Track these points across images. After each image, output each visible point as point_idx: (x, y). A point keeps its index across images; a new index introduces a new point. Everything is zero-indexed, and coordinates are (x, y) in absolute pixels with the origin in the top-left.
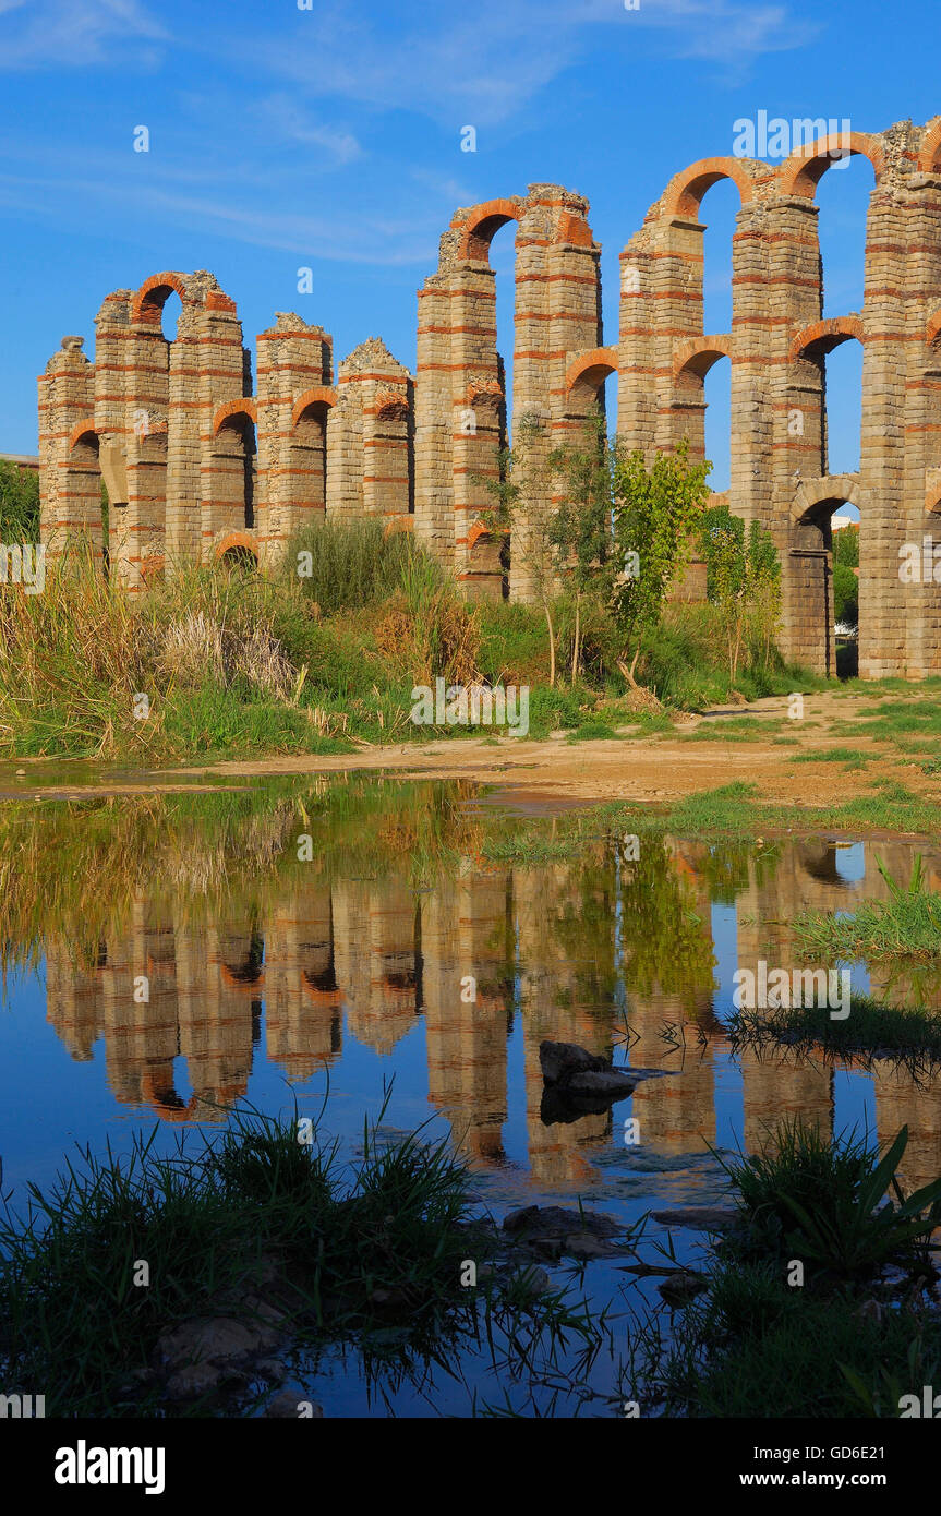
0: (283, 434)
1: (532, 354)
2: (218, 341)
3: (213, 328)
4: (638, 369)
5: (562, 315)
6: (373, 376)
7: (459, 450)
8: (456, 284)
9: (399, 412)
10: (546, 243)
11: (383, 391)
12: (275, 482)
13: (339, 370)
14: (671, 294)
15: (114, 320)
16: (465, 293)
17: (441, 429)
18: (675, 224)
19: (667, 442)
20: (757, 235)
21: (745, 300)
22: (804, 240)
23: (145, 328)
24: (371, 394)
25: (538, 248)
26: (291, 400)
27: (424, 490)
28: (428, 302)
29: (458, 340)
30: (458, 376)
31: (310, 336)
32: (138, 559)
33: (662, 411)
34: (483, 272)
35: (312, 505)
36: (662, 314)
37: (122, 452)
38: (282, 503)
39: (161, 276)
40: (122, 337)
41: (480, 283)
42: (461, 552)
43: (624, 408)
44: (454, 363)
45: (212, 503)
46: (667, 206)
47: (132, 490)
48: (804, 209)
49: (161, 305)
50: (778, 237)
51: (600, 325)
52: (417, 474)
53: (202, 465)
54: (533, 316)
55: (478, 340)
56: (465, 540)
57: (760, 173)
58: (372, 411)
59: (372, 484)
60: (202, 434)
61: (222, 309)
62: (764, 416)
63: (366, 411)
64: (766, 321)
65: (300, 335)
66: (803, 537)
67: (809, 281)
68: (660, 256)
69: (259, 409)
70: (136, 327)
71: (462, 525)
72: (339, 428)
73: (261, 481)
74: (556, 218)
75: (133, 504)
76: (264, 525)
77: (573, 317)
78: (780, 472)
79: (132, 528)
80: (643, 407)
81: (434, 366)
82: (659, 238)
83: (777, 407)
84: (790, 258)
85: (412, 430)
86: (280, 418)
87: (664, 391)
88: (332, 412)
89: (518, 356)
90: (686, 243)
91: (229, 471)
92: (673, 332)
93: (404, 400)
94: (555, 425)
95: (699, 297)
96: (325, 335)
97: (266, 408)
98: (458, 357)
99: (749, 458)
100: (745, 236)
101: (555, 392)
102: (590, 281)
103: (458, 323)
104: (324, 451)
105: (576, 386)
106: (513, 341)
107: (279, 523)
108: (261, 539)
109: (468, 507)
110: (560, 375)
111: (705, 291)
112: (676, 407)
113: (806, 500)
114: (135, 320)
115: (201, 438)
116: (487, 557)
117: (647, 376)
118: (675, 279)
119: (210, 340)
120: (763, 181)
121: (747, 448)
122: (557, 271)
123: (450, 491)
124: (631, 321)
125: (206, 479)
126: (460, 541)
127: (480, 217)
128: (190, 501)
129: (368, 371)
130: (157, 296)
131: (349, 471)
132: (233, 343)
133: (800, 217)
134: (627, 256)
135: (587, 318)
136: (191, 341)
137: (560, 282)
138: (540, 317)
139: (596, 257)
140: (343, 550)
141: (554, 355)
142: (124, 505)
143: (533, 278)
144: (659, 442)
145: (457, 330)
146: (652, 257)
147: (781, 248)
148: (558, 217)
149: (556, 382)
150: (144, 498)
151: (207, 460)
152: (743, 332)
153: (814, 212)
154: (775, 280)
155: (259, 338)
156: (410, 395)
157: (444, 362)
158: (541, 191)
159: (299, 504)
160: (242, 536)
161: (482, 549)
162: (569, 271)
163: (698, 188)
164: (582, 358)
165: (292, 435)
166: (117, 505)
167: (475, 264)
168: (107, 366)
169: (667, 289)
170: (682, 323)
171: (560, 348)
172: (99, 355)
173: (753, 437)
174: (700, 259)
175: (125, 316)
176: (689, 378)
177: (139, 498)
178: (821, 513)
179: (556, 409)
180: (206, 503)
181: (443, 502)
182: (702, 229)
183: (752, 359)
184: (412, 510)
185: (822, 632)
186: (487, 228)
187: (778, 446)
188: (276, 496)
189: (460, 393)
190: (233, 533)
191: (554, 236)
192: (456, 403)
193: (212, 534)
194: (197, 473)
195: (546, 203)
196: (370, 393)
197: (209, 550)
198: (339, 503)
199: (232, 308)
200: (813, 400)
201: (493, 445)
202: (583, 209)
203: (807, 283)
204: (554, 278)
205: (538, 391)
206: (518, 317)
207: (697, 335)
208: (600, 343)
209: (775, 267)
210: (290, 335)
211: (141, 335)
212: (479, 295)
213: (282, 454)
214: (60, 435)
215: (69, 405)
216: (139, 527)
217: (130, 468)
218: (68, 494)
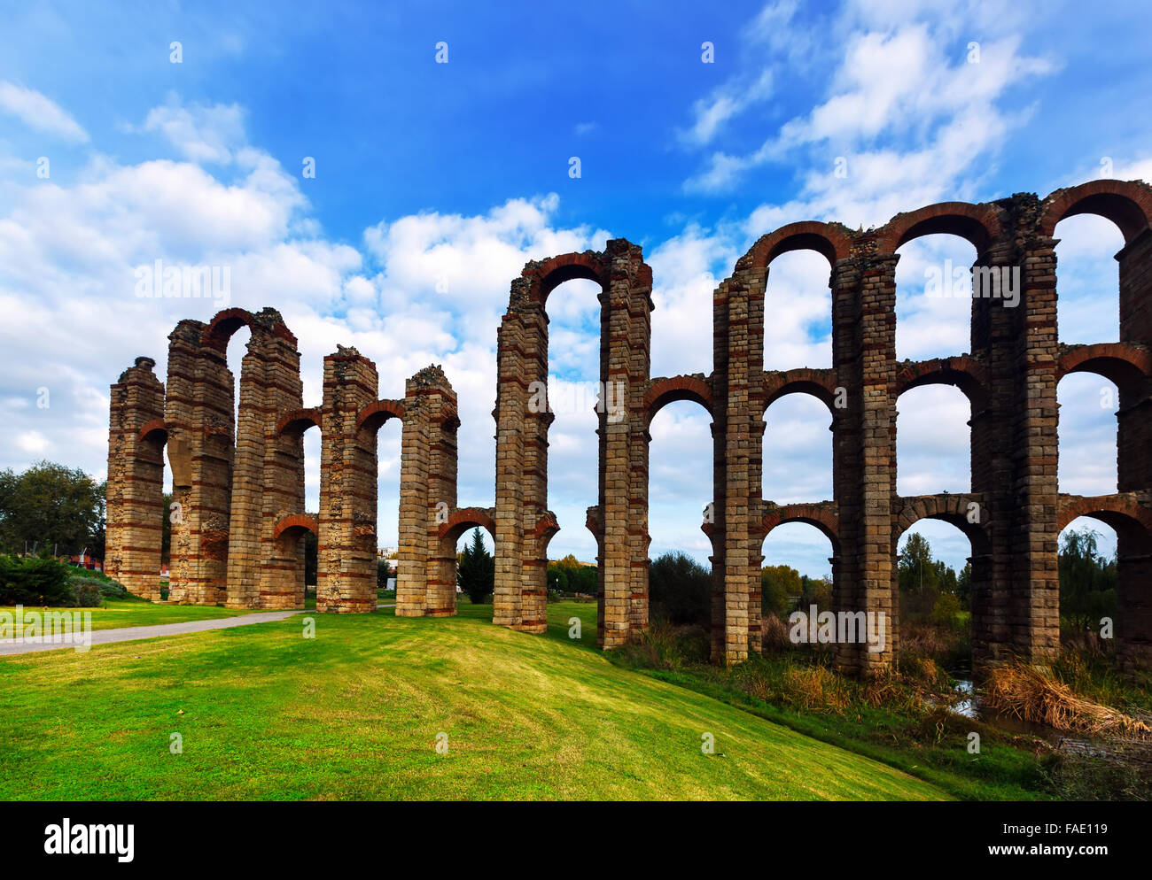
0: (348, 436)
2: (283, 364)
6: (439, 392)
7: (530, 455)
8: (531, 317)
11: (447, 406)
12: (337, 474)
15: (186, 339)
16: (537, 326)
17: (519, 435)
23: (213, 352)
26: (355, 409)
32: (199, 532)
33: (754, 430)
37: (188, 445)
38: (345, 493)
40: (193, 356)
44: (526, 383)
45: (273, 490)
47: (195, 477)
53: (267, 459)
56: (532, 532)
58: (439, 421)
59: (438, 480)
60: (266, 433)
61: (287, 339)
63: (434, 420)
69: (324, 416)
70: (206, 349)
71: (530, 519)
74: (635, 268)
75: (196, 488)
76: (325, 510)
79: (194, 507)
81: (517, 380)
86: (346, 423)
87: (757, 412)
91: (287, 467)
94: (636, 437)
97: (332, 414)
101: (635, 410)
107: (340, 509)
108: (321, 521)
109: (535, 504)
110: (641, 396)
114: (204, 344)
115: (266, 437)
119: (277, 360)
123: (521, 489)
125: (269, 470)
126: (529, 531)
127: (553, 267)
128: (255, 486)
130: (227, 325)
131: (420, 466)
136: (261, 357)
138: (629, 342)
141: (636, 379)
142: (188, 488)
143: (627, 308)
148: (637, 268)
149: (639, 402)
150: (206, 484)
151: (270, 457)
160: (301, 518)
165: (355, 437)
166: (181, 489)
168: (178, 374)
175: (196, 339)
177: (201, 483)
179: (636, 424)
180: (267, 490)
181: (519, 497)
188: (336, 488)
190: (292, 516)
192: (528, 415)
193: (271, 515)
194: (261, 465)
196: (439, 405)
197: (269, 527)
204: (635, 315)
211: (210, 356)
213: (346, 452)
214: (128, 431)
215: (138, 408)
216: (200, 508)
217: (195, 459)
218: (133, 478)
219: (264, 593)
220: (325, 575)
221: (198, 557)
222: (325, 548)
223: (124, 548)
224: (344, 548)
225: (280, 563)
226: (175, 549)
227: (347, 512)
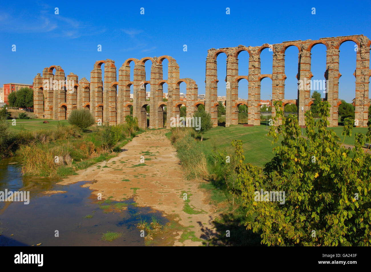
1: (107, 82)
2: (61, 76)
3: (61, 74)
4: (121, 85)
5: (111, 77)
6: (84, 83)
7: (96, 94)
8: (96, 71)
9: (88, 88)
10: (109, 67)
11: (86, 85)
12: (70, 96)
13: (79, 82)
14: (126, 76)
15: (45, 72)
16: (97, 73)
17: (94, 91)
18: (126, 66)
19: (125, 95)
20: (137, 69)
21: (135, 78)
22: (143, 70)
23: (50, 73)
24: (84, 85)
25: (107, 68)
27: (91, 99)
28: (92, 74)
29: (96, 79)
30: (96, 84)
31: (75, 76)
32: (49, 106)
33: (124, 91)
34: (100, 70)
35: (75, 100)
36: (124, 78)
37: (46, 91)
38: (71, 100)
39: (53, 66)
40: (46, 74)
41: (99, 71)
42: (96, 108)
43: (119, 90)
44: (96, 82)
45: (60, 99)
46: (125, 64)
47: (48, 96)
48: (143, 66)
49: (53, 70)
50: (140, 70)
51: (116, 78)
52: (90, 97)
54: (107, 77)
55: (99, 79)
56: (97, 106)
57: (137, 61)
58: (84, 88)
59: (84, 98)
61: (62, 71)
62: (138, 93)
63: (83, 88)
64: (138, 80)
65: (74, 76)
66: (143, 109)
67: (143, 76)
68: (124, 70)
70: (49, 73)
71: (96, 104)
72: (79, 90)
73: (67, 96)
74: (110, 64)
75: (48, 98)
76: (68, 103)
77: (112, 77)
78: (140, 100)
80: (122, 90)
81: (93, 82)
82: (124, 68)
83: (139, 92)
84: (141, 73)
85: (89, 90)
87: (125, 88)
88: (78, 87)
89: (105, 82)
90: (128, 69)
91: (63, 94)
92: (126, 81)
93: (89, 86)
94: (110, 92)
95: (129, 76)
96: (77, 76)
98: (96, 81)
99: (136, 98)
100: (135, 69)
101: (110, 87)
102: (115, 72)
103: (96, 77)
104: (77, 92)
105: (113, 86)
106: (104, 80)
108: (68, 104)
109: (97, 102)
110: (110, 85)
111: (130, 75)
112: (126, 91)
113: (143, 104)
114: (49, 72)
116: (100, 109)
117: (122, 86)
118: (126, 74)
119: (60, 76)
120: (138, 62)
121: (135, 97)
122: (110, 71)
123: (95, 100)
124: (120, 79)
125: (59, 95)
126: (96, 106)
127: (100, 63)
128: (57, 98)
129: (83, 82)
130: (52, 69)
131: (80, 96)
132: (63, 76)
133: (143, 67)
134: (120, 70)
135: (114, 77)
136: (57, 76)
137: (111, 72)
138: (108, 77)
139: (115, 69)
140: (79, 115)
141: (110, 82)
142: (47, 98)
143: (107, 72)
144: (124, 95)
145: (96, 78)
146: (123, 70)
147: (140, 71)
148: (110, 63)
149: (110, 86)
152: (135, 82)
153: (145, 66)
154: (139, 75)
155: (68, 76)
156: (89, 85)
157: (94, 82)
158: (108, 60)
159: (73, 100)
160: (64, 104)
161: (99, 108)
162: (112, 71)
163: (129, 62)
164: (113, 83)
166: (46, 98)
167: (99, 69)
168: (44, 78)
169: (125, 75)
170: (127, 79)
171: (110, 81)
172: (43, 77)
173: (136, 96)
174: (130, 71)
175: (47, 71)
176: (128, 87)
177: (49, 97)
178: (145, 106)
179: (110, 89)
180: (59, 99)
181: (94, 101)
182: (130, 67)
183: (136, 86)
184: (89, 102)
185: (145, 121)
186: (100, 64)
187: (139, 97)
188: (69, 98)
189: (97, 86)
190: (63, 103)
191: (110, 66)
192: (96, 88)
193: (60, 103)
195: (109, 62)
197: (60, 105)
198: (79, 100)
199: (63, 71)
200: (144, 91)
201: (101, 93)
202: (114, 62)
203: (144, 76)
204: (110, 72)
205: (107, 87)
206: (105, 77)
207: (129, 81)
208: (116, 81)
209: (139, 73)
210: (72, 76)
211: (50, 74)
212: (99, 73)
214: (37, 87)
215: (38, 83)
216: (49, 102)
217: (48, 93)
218: (38, 96)
219: (59, 117)
220: (68, 114)
221: (49, 110)
222: (68, 109)
223: (37, 109)
224: (71, 109)
225: (62, 111)
226: (45, 109)
227: (71, 103)
